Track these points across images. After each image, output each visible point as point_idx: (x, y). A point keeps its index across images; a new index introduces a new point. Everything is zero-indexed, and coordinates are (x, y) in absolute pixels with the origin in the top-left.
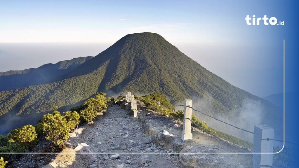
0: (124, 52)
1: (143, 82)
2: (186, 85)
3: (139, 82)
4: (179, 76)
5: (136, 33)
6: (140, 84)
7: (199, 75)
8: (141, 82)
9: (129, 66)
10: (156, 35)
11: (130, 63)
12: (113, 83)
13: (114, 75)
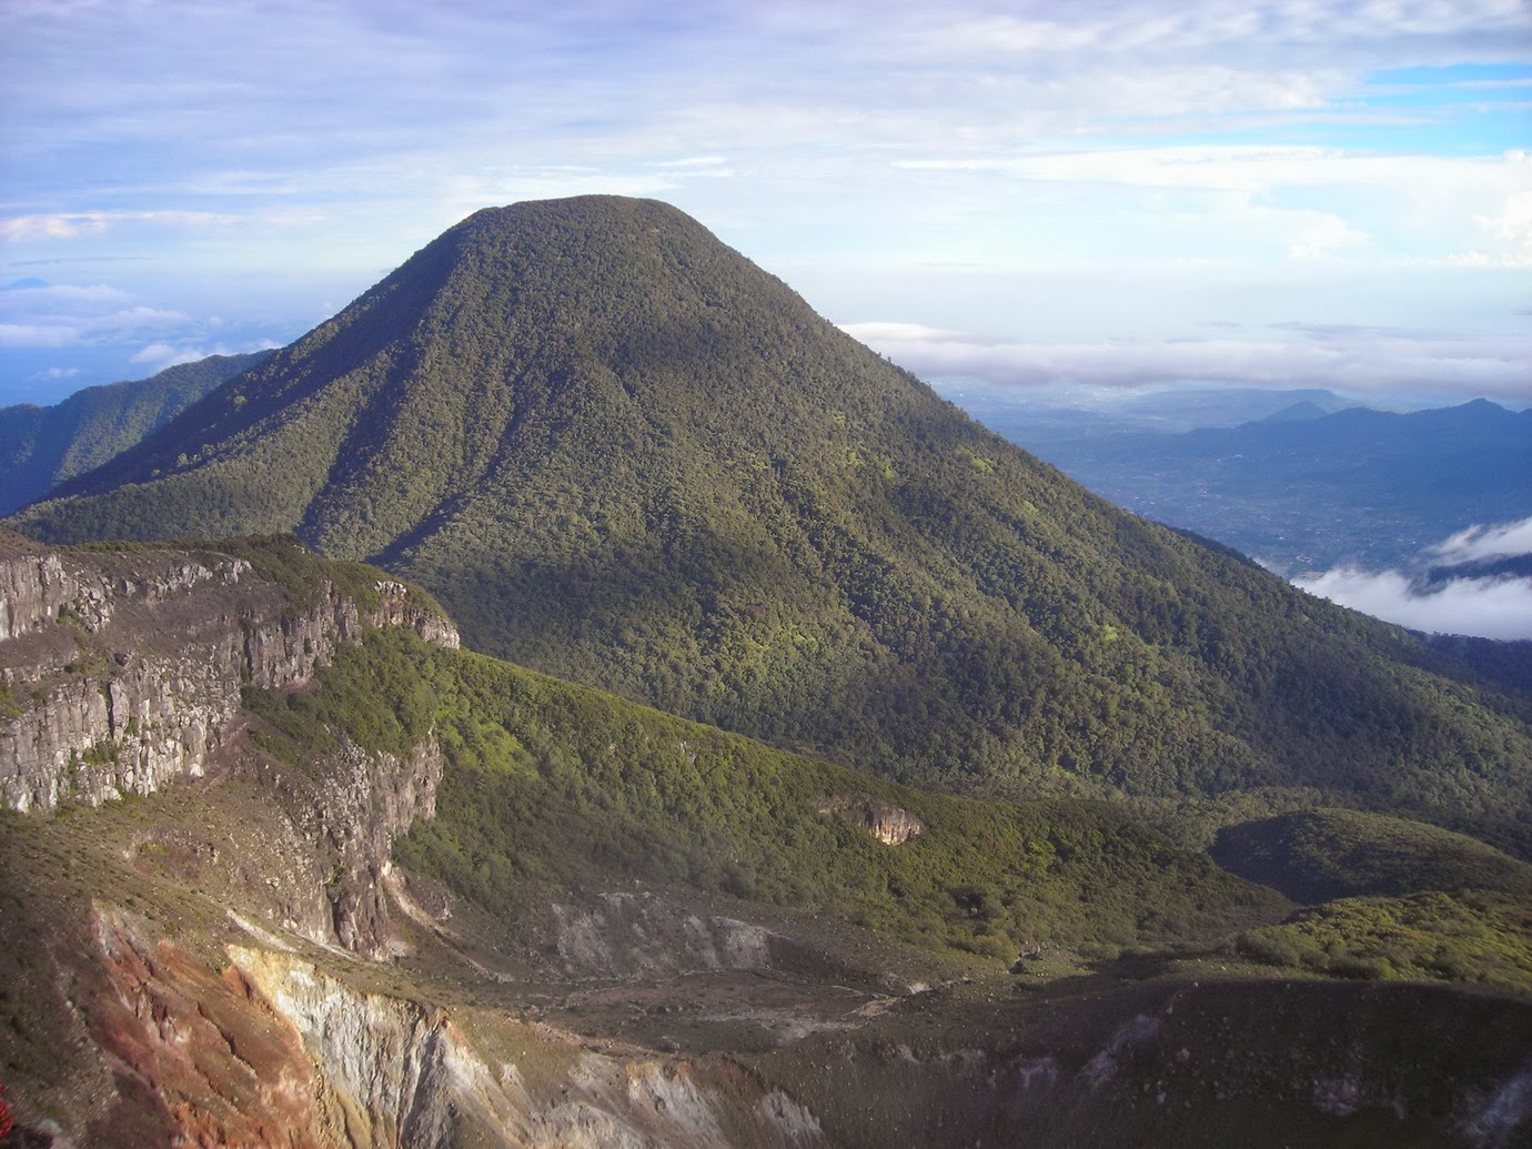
0: (449, 324)
1: (552, 505)
2: (815, 514)
3: (528, 504)
4: (779, 464)
5: (528, 203)
6: (529, 516)
7: (911, 455)
8: (538, 504)
9: (472, 410)
10: (652, 211)
11: (480, 388)
12: (370, 514)
13: (375, 464)
